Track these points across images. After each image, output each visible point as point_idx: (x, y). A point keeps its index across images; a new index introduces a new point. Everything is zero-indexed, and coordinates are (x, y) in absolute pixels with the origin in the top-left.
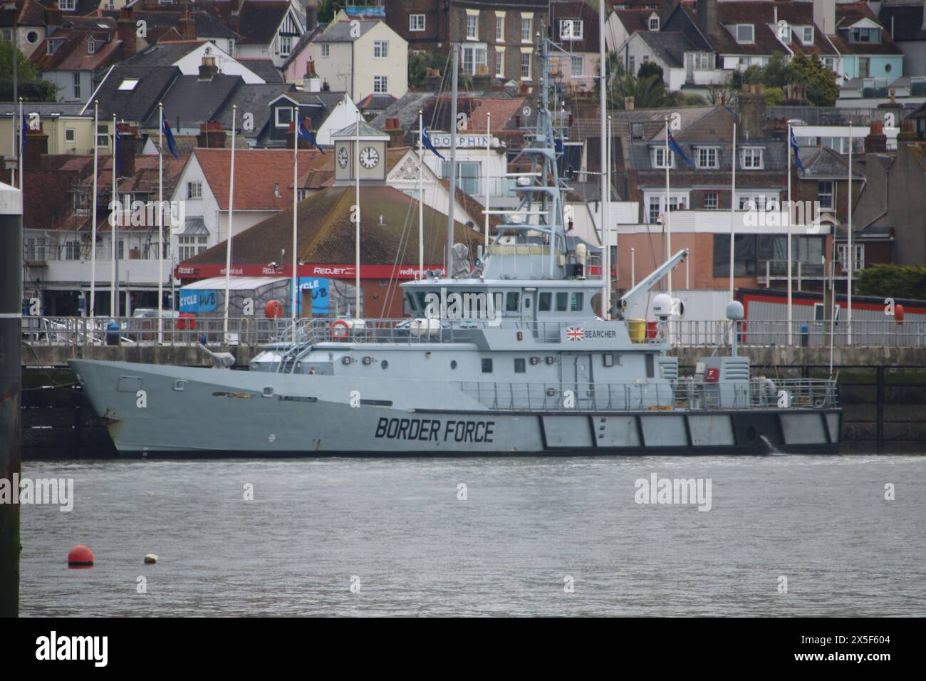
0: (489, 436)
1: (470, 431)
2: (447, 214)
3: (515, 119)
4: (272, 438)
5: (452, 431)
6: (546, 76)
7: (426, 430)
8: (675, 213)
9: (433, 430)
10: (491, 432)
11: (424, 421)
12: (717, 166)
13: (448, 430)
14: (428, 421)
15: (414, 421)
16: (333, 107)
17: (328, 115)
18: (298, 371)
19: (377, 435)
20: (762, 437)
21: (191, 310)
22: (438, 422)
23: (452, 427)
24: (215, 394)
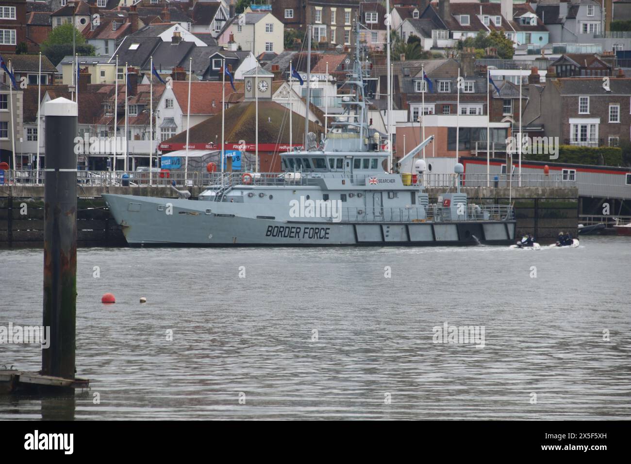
0: (327, 236)
1: (317, 233)
2: (305, 117)
3: (341, 66)
4: (210, 236)
5: (307, 233)
6: (358, 42)
7: (293, 232)
8: (427, 116)
9: (296, 232)
10: (328, 233)
11: (292, 228)
12: (449, 91)
13: (305, 233)
14: (295, 228)
15: (286, 227)
16: (244, 59)
17: (241, 63)
18: (224, 200)
19: (267, 235)
20: (473, 236)
21: (168, 168)
22: (300, 228)
23: (307, 231)
24: (180, 213)
